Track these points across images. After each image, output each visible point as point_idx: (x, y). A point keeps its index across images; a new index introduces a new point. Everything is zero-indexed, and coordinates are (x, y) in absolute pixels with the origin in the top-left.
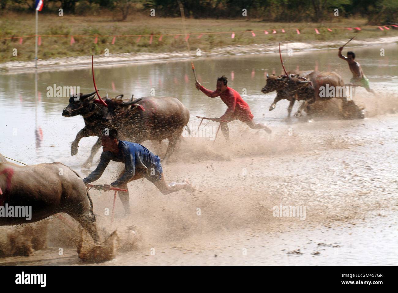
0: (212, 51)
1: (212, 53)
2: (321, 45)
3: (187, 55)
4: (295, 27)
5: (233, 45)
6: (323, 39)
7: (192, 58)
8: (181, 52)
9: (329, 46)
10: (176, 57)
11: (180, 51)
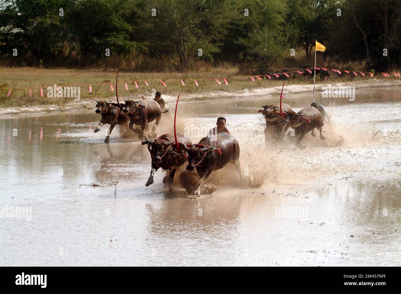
0: (66, 105)
1: (67, 107)
2: (188, 97)
3: (39, 109)
4: (158, 77)
5: (89, 98)
6: (189, 91)
7: (44, 113)
8: (32, 107)
9: (196, 99)
10: (26, 112)
11: (31, 105)
